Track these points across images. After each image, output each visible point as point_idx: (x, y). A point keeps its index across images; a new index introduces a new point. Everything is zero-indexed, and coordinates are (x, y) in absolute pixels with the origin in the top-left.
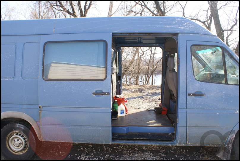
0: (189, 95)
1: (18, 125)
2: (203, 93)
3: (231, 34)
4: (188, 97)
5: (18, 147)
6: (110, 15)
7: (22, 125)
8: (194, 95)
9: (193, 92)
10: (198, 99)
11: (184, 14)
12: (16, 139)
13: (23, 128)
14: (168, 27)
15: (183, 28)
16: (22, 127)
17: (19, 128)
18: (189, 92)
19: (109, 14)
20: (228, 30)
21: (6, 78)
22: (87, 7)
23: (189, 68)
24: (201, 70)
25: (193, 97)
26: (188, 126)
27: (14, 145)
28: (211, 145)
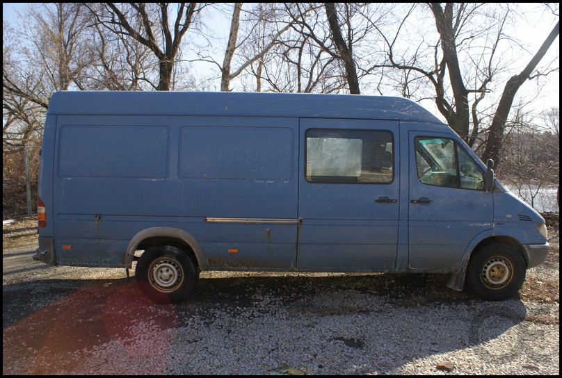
0: (412, 202)
1: (169, 248)
2: (430, 199)
3: (482, 97)
4: (411, 205)
5: (167, 280)
6: (231, 47)
7: (175, 248)
8: (418, 202)
9: (417, 198)
10: (424, 207)
11: (391, 56)
12: (164, 269)
13: (176, 252)
14: (385, 111)
15: (405, 113)
16: (176, 250)
17: (170, 253)
18: (412, 198)
19: (229, 45)
20: (475, 91)
21: (153, 178)
22: (181, 28)
23: (413, 167)
24: (426, 169)
25: (417, 204)
26: (410, 243)
27: (161, 278)
28: (440, 271)
